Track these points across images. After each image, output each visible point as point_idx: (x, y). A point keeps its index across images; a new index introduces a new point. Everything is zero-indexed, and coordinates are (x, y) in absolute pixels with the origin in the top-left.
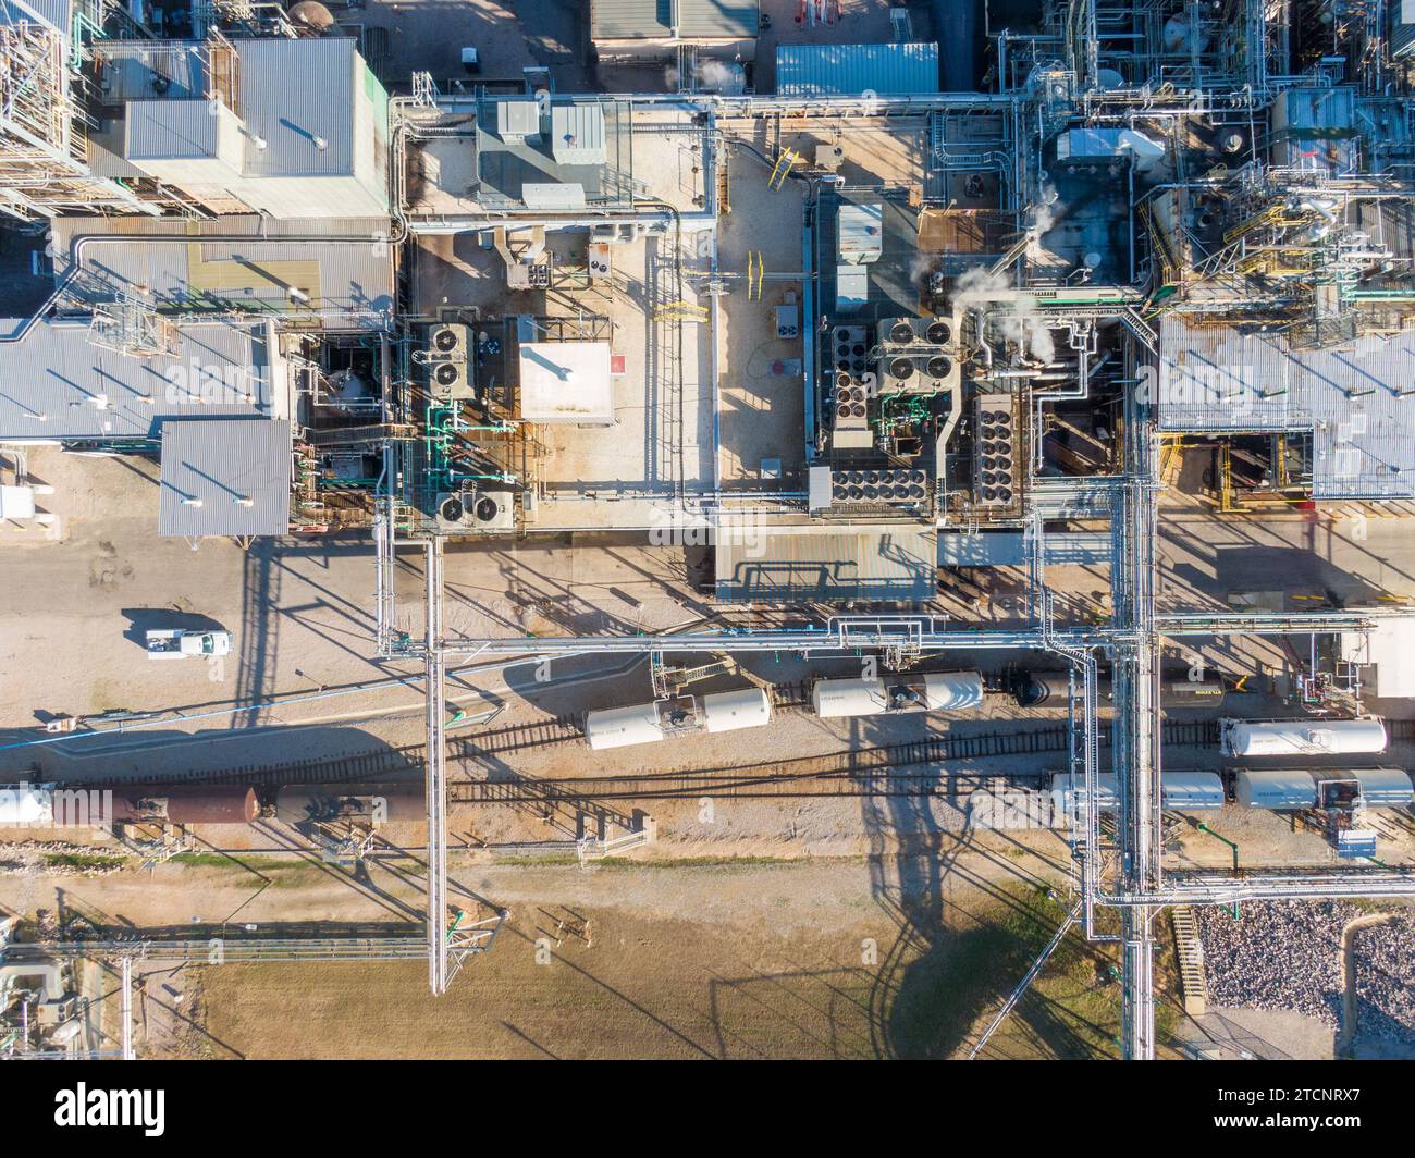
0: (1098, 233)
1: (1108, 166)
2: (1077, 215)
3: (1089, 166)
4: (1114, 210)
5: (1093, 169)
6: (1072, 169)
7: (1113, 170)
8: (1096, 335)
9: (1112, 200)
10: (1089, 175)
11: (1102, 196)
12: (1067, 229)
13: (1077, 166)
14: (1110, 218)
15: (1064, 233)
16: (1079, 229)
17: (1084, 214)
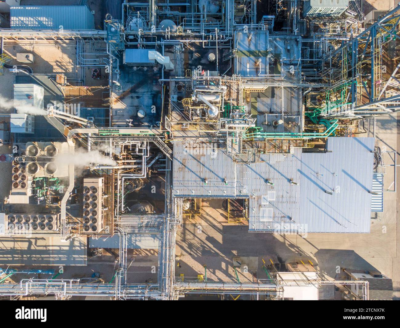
0: (147, 100)
1: (152, 67)
2: (137, 91)
3: (143, 67)
4: (155, 89)
5: (145, 69)
6: (135, 68)
7: (155, 69)
8: (149, 148)
9: (154, 84)
10: (143, 71)
11: (149, 82)
12: (132, 97)
13: (137, 67)
14: (154, 93)
15: (131, 99)
16: (138, 97)
17: (141, 90)
